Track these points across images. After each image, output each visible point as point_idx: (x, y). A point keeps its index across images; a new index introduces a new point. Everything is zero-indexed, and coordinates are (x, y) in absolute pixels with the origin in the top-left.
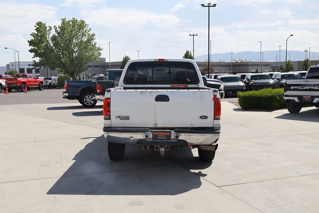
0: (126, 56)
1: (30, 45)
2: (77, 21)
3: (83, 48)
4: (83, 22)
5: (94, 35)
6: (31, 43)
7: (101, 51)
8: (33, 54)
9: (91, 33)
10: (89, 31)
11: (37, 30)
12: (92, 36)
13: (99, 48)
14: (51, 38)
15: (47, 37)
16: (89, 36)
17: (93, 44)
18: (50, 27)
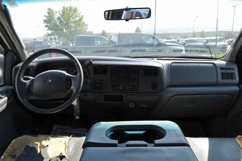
0: (104, 30)
1: (44, 23)
2: (72, 8)
3: (77, 24)
4: (76, 8)
5: (82, 16)
6: (45, 21)
7: (87, 26)
8: (47, 28)
9: (81, 15)
10: (80, 14)
11: (48, 13)
12: (82, 17)
13: (86, 24)
14: (57, 18)
15: (55, 17)
16: (80, 17)
17: (83, 22)
18: (56, 11)
